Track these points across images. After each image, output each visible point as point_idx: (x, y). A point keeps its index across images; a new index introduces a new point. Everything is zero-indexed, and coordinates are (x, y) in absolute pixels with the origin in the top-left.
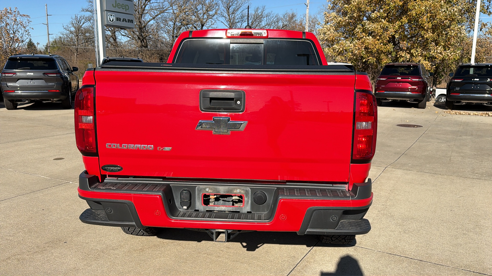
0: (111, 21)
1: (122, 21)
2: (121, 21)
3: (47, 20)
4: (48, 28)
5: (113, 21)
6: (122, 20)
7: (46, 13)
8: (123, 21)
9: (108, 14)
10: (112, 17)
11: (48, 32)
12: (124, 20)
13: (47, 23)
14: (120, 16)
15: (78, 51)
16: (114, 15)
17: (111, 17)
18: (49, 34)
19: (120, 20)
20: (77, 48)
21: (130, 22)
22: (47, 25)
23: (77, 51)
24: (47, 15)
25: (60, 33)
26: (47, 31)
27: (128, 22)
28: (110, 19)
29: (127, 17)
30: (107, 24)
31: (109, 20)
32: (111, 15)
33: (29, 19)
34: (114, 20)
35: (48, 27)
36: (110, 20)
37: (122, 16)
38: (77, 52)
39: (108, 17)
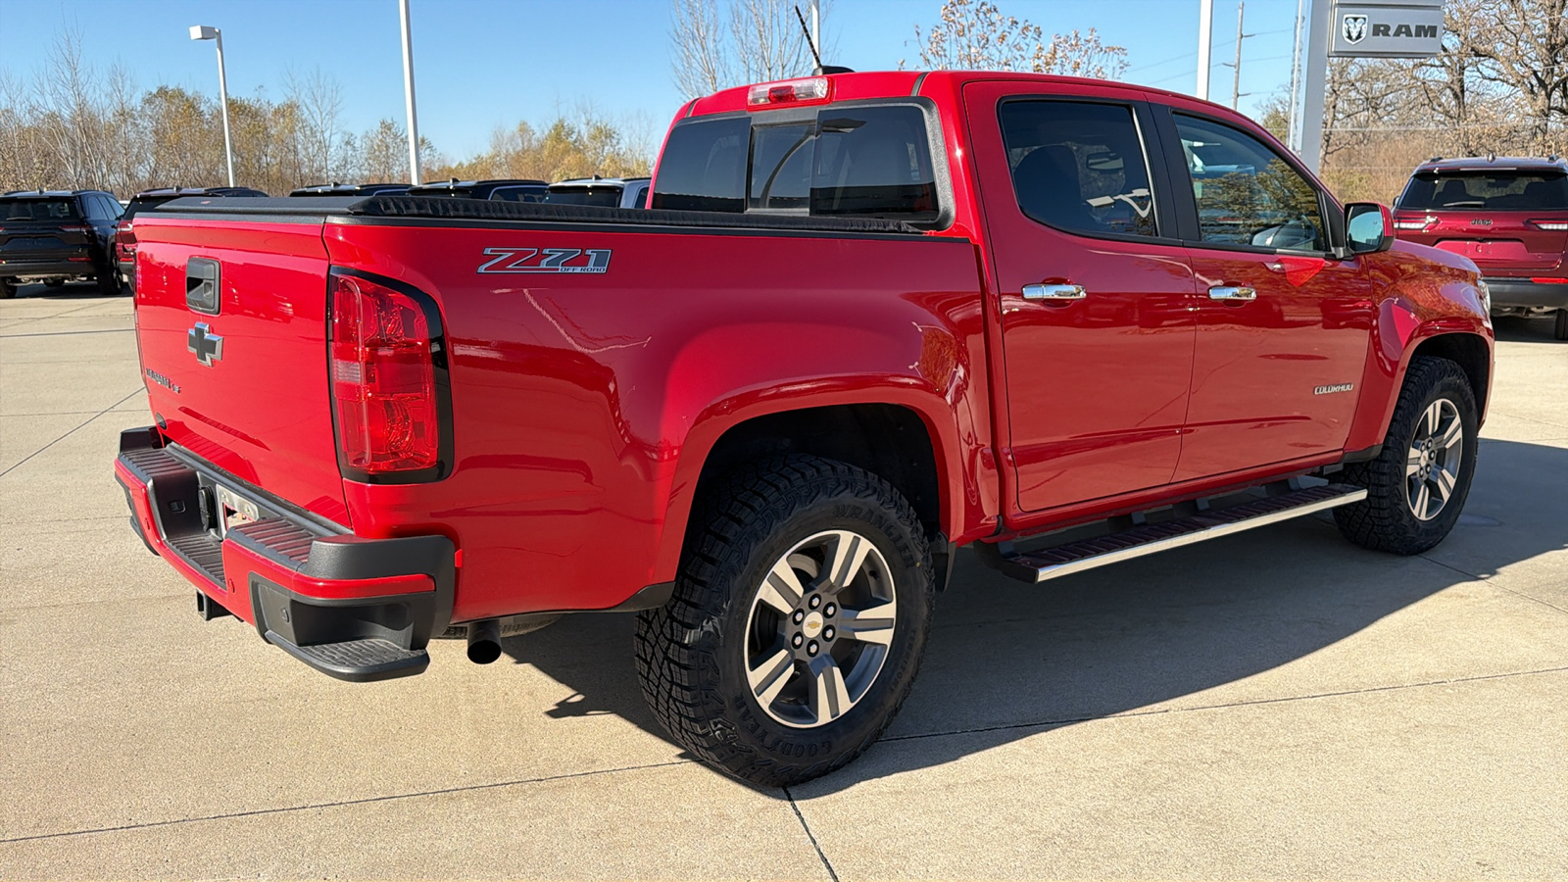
0: (1354, 37)
1: (1394, 35)
2: (1388, 35)
3: (1237, 51)
4: (1238, 77)
5: (1359, 37)
6: (1391, 32)
7: (1239, 31)
8: (1398, 33)
9: (1346, 16)
10: (1358, 26)
11: (1237, 89)
12: (1403, 30)
13: (1236, 61)
14: (1383, 17)
15: (1331, 141)
16: (1365, 19)
17: (1352, 26)
18: (1238, 95)
19: (1386, 33)
20: (1327, 133)
21: (1426, 36)
22: (1235, 66)
23: (1328, 141)
24: (1239, 36)
25: (1281, 89)
26: (1234, 86)
27: (1418, 35)
28: (1349, 32)
29: (1413, 19)
30: (1335, 52)
31: (1345, 34)
32: (1356, 19)
33: (1122, 57)
34: (1363, 35)
35: (1238, 72)
36: (1350, 37)
37: (1393, 18)
38: (1327, 147)
39: (1345, 26)
